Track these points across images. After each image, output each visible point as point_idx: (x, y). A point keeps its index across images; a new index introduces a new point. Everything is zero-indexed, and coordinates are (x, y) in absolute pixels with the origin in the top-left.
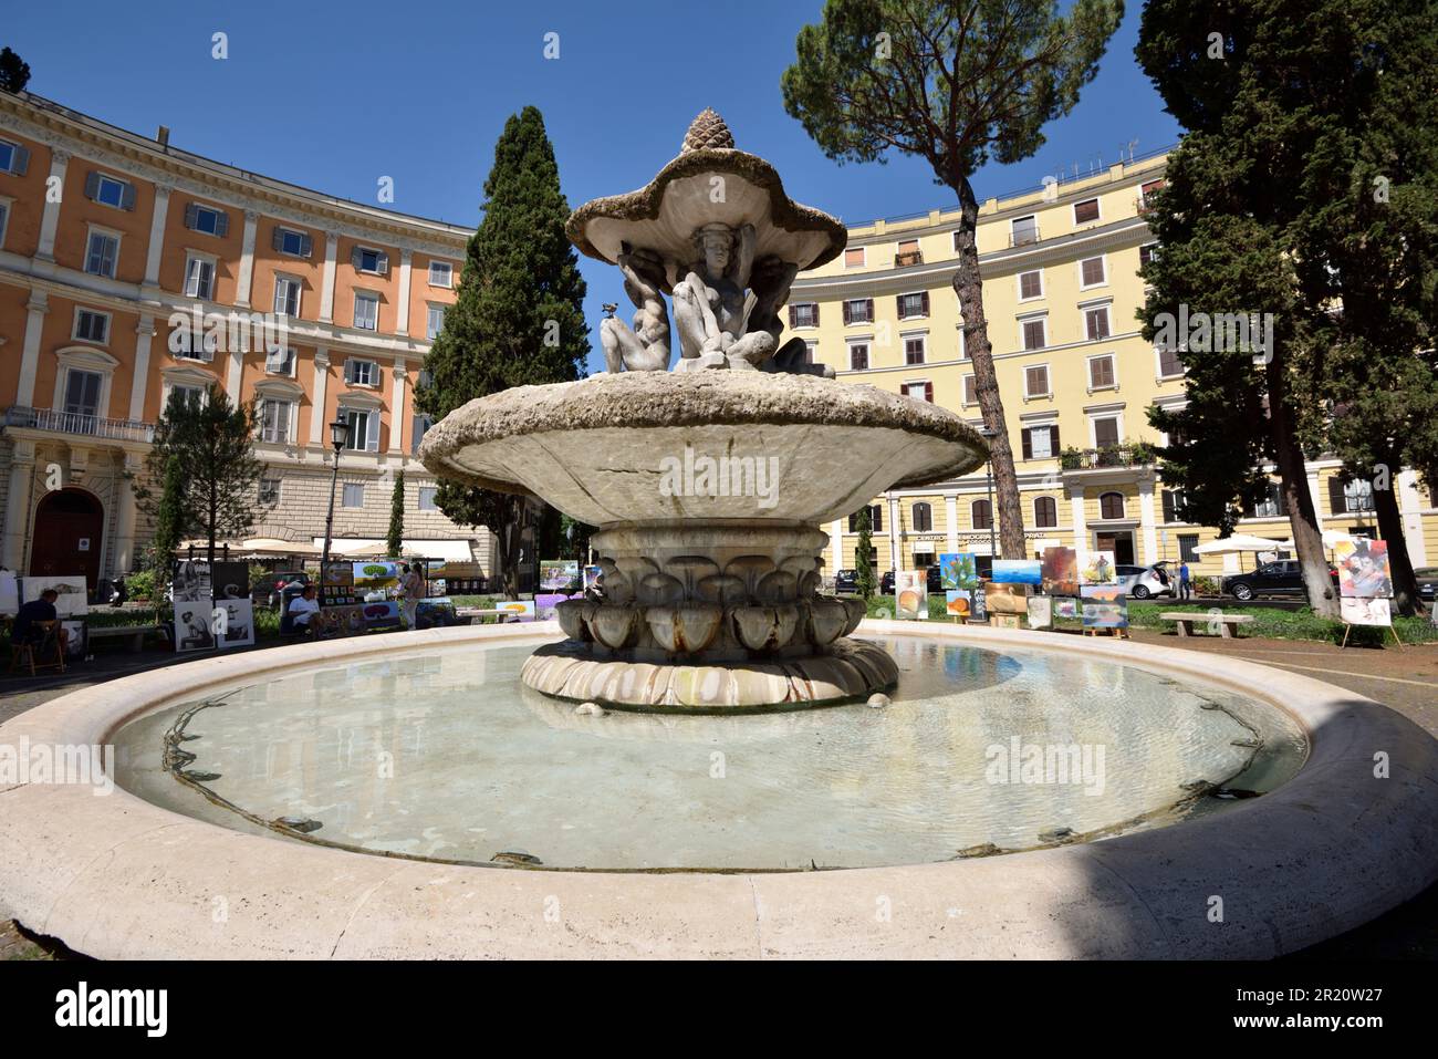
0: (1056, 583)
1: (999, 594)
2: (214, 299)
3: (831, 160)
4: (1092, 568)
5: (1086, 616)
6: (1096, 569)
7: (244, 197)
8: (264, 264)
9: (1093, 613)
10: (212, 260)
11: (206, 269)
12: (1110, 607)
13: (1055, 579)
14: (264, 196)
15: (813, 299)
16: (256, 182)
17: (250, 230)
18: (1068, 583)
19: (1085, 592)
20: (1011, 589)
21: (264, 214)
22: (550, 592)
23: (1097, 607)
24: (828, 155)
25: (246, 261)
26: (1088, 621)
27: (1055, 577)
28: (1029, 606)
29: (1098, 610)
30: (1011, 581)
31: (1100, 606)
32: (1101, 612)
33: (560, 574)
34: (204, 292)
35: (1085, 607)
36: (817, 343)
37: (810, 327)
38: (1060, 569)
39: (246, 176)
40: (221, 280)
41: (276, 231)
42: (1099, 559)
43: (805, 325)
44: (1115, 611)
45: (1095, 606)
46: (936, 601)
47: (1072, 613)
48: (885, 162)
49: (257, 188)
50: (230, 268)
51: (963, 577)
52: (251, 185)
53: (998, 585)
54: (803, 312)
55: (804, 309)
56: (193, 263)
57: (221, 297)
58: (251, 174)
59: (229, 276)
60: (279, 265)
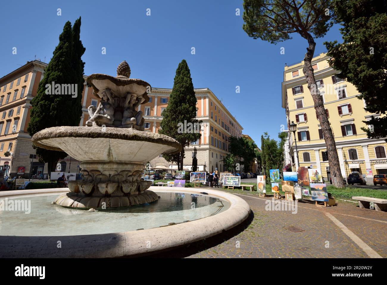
0: (302, 181)
1: (286, 185)
2: (150, 115)
3: (273, 44)
4: (314, 175)
5: (313, 196)
6: (315, 176)
7: (155, 93)
8: (159, 107)
9: (315, 195)
10: (149, 107)
11: (148, 109)
12: (321, 192)
13: (302, 180)
14: (158, 92)
15: (300, 84)
16: (157, 90)
17: (156, 100)
18: (306, 182)
19: (312, 185)
20: (289, 183)
21: (159, 96)
22: (178, 179)
23: (316, 192)
24: (271, 43)
25: (156, 107)
26: (313, 198)
27: (302, 179)
28: (295, 190)
29: (317, 193)
30: (289, 180)
31: (317, 192)
32: (318, 194)
33: (181, 174)
34: (148, 114)
35: (312, 192)
36: (303, 98)
37: (300, 93)
38: (303, 176)
39: (155, 89)
40: (151, 111)
41: (161, 99)
42: (315, 172)
43: (299, 93)
44: (323, 194)
45: (316, 191)
46: (268, 186)
47: (308, 194)
48: (292, 38)
49: (157, 91)
50: (153, 109)
51: (276, 178)
52: (156, 91)
53: (285, 182)
54: (297, 89)
55: (297, 88)
56: (146, 109)
57: (151, 115)
58: (156, 88)
59: (153, 110)
60: (162, 106)
